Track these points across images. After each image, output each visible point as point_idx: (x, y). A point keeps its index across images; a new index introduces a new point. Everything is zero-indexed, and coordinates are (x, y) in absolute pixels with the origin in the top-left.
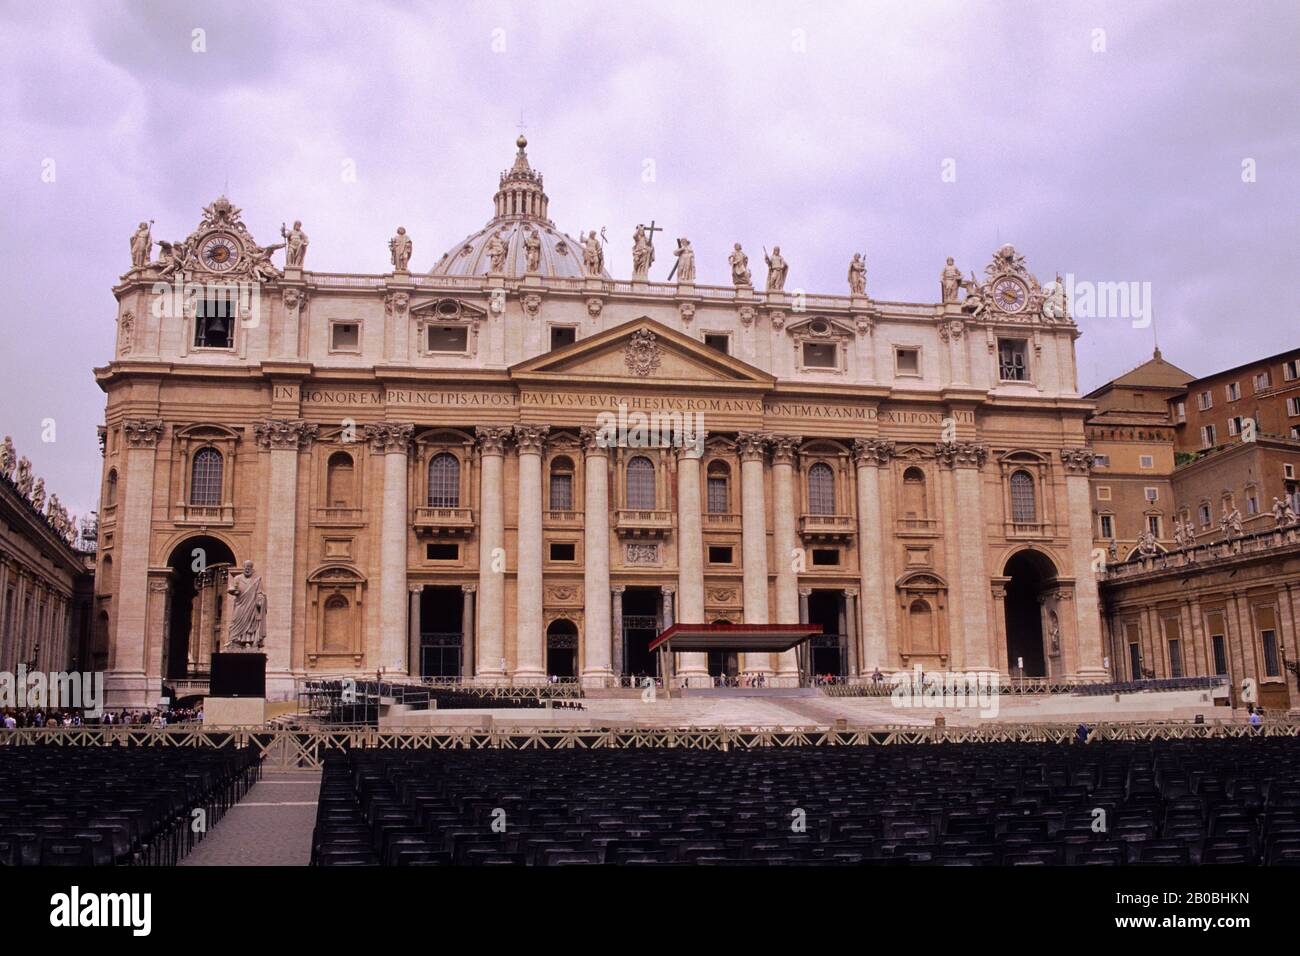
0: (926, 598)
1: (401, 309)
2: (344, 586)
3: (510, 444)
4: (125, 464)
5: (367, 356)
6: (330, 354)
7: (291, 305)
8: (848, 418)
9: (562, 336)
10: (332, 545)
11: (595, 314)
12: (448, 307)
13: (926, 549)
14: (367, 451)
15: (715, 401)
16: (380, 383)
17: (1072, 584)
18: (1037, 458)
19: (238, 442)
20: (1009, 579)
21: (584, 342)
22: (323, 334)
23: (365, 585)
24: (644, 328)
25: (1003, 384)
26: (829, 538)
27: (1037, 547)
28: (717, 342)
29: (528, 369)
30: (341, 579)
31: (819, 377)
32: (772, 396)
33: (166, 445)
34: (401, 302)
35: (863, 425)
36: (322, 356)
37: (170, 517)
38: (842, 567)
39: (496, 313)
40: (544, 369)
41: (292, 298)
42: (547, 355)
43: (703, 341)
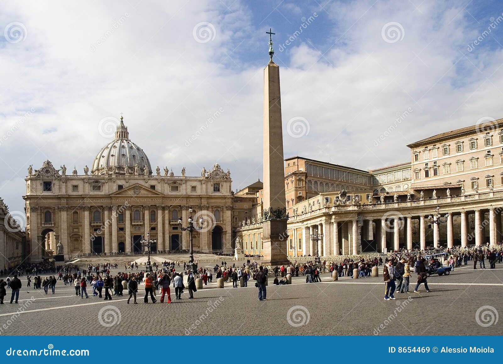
1: (87, 183)
3: (110, 209)
4: (30, 215)
5: (80, 192)
7: (63, 182)
8: (180, 201)
9: (120, 187)
10: (75, 230)
11: (127, 182)
12: (97, 182)
14: (81, 211)
15: (152, 199)
16: (82, 197)
17: (226, 232)
18: (220, 207)
19: (54, 210)
20: (213, 231)
21: (125, 188)
22: (70, 188)
23: (82, 237)
24: (137, 185)
25: (214, 193)
26: (175, 225)
27: (219, 225)
28: (153, 187)
29: (113, 194)
30: (77, 236)
31: (174, 193)
32: (164, 197)
33: (39, 212)
34: (87, 181)
35: (183, 203)
36: (71, 192)
37: (41, 225)
38: (178, 230)
39: (106, 183)
40: (116, 194)
41: (63, 181)
42: (117, 192)
43: (150, 187)
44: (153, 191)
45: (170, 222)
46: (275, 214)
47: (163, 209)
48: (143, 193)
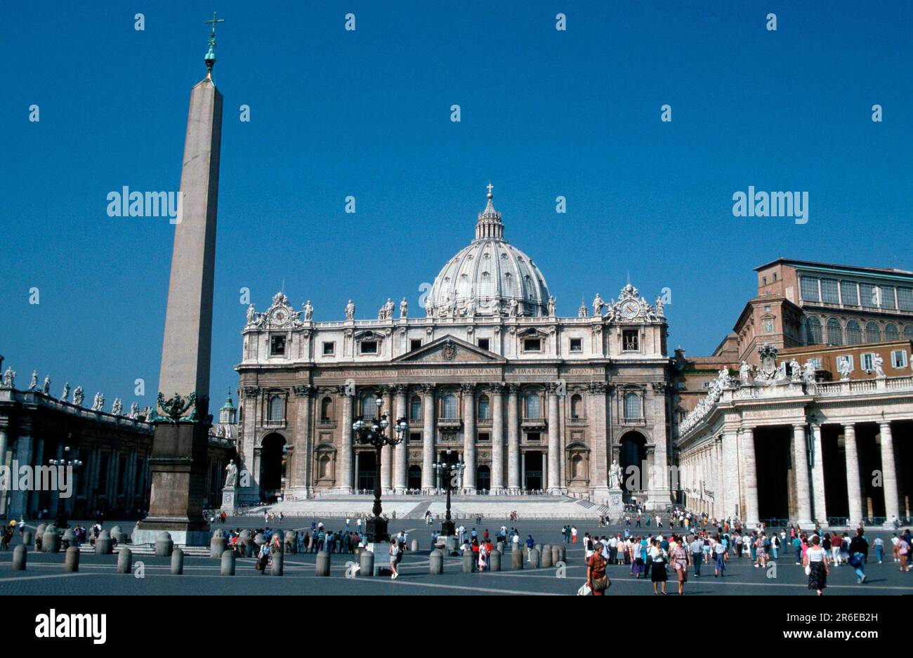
0: (581, 454)
1: (350, 336)
2: (327, 452)
3: (392, 392)
4: (245, 404)
5: (338, 357)
6: (323, 356)
7: (306, 337)
8: (543, 374)
9: (416, 344)
10: (324, 435)
11: (429, 334)
12: (369, 334)
13: (581, 432)
14: (337, 396)
15: (481, 369)
16: (342, 368)
17: (654, 447)
18: (639, 388)
19: (288, 394)
20: (621, 445)
21: (424, 346)
22: (319, 348)
23: (336, 452)
24: (448, 339)
25: (625, 353)
26: (533, 428)
27: (637, 429)
28: (484, 344)
29: (399, 360)
30: (327, 449)
31: (532, 356)
32: (508, 366)
33: (260, 397)
34: (350, 333)
35: (549, 376)
36: (320, 358)
37: (262, 425)
38: (541, 441)
39: (389, 335)
40: (406, 360)
41: (306, 334)
42: (409, 353)
43: (477, 344)
44: (485, 353)
45: (519, 420)
46: (170, 408)
47: (505, 391)
48: (462, 357)
